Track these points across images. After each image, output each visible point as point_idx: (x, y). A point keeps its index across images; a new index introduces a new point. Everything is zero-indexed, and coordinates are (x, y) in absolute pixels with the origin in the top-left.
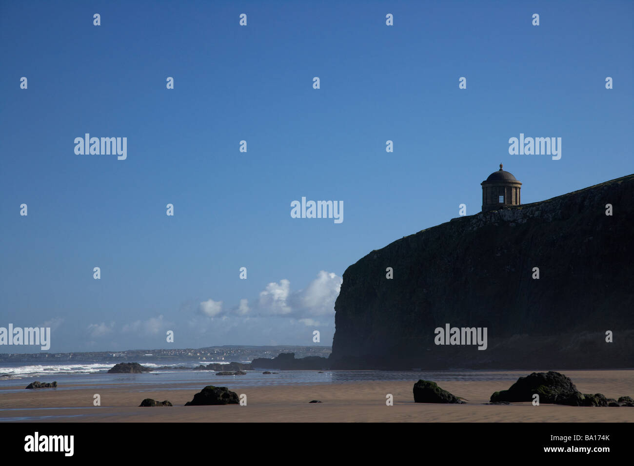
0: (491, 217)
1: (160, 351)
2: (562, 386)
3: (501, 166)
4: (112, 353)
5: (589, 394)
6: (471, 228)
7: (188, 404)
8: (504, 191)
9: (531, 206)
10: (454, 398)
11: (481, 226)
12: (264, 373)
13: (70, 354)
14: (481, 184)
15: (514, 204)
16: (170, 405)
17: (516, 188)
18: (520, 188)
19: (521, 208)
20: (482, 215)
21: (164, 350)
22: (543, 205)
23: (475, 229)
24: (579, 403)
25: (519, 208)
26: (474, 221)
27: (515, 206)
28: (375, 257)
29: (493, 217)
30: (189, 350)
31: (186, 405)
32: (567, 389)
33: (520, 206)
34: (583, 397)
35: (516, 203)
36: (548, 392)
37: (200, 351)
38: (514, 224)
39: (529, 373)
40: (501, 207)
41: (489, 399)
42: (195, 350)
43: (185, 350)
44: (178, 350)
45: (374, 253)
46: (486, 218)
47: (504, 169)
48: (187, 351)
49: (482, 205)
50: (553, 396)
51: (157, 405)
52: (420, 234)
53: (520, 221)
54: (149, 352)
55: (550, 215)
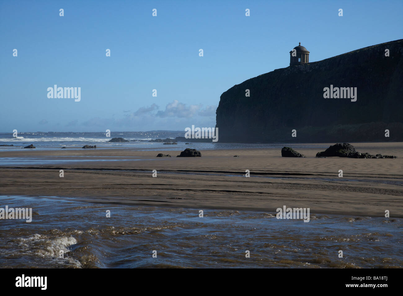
0: (294, 69)
1: (127, 132)
2: (350, 149)
3: (300, 43)
4: (103, 133)
5: (363, 153)
6: (284, 74)
7: (178, 156)
8: (301, 57)
9: (314, 64)
10: (300, 155)
11: (289, 73)
12: (186, 144)
13: (83, 133)
14: (290, 52)
15: (306, 62)
16: (170, 156)
17: (307, 54)
18: (309, 55)
19: (309, 64)
20: (290, 68)
21: (129, 132)
22: (320, 62)
23: (286, 74)
24: (359, 157)
25: (308, 64)
26: (286, 71)
27: (306, 63)
28: (236, 88)
29: (295, 69)
30: (140, 132)
31: (177, 157)
32: (352, 151)
33: (309, 63)
34: (360, 154)
35: (307, 62)
36: (344, 152)
37: (146, 133)
38: (305, 72)
39: (335, 144)
40: (299, 63)
41: (316, 155)
42: (144, 132)
43: (139, 132)
44: (136, 132)
45: (236, 86)
46: (292, 69)
47: (301, 45)
48: (140, 133)
49: (290, 63)
50: (346, 154)
51: (164, 156)
52: (259, 77)
53: (308, 71)
54: (121, 133)
55: (323, 68)
